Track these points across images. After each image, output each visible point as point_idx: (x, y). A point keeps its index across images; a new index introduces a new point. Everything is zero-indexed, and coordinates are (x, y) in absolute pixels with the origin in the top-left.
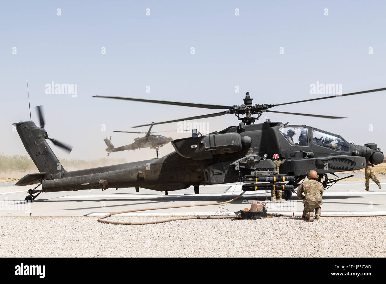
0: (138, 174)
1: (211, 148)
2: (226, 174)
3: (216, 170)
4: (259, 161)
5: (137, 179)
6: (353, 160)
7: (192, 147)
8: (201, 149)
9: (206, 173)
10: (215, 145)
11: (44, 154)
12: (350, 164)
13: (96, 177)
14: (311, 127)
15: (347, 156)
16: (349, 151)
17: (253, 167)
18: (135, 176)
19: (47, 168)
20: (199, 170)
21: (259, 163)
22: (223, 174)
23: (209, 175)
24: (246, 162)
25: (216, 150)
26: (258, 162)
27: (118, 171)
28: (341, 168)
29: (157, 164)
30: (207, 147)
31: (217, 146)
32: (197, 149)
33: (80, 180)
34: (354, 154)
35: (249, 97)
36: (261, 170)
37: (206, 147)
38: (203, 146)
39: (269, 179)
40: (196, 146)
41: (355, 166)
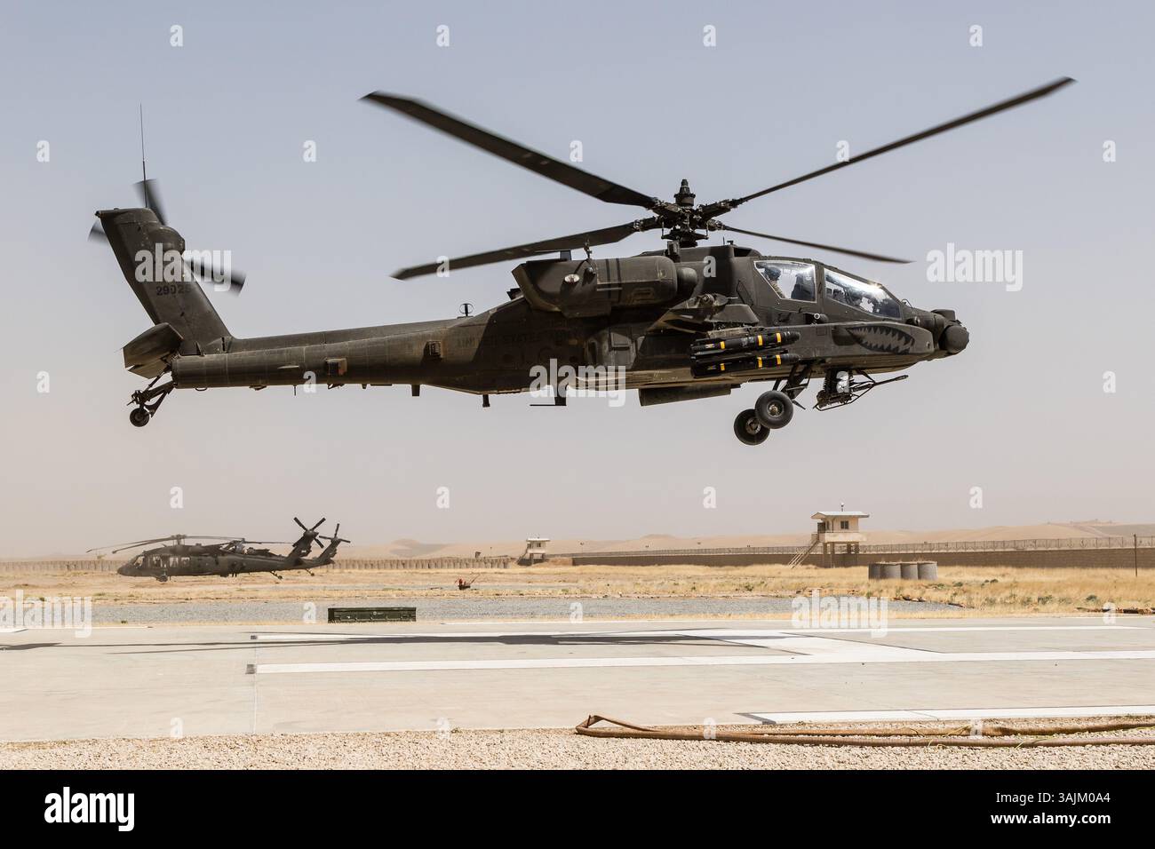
0: (427, 346)
1: (609, 286)
2: (639, 348)
3: (616, 335)
4: (724, 305)
5: (421, 358)
6: (909, 333)
7: (567, 279)
8: (588, 286)
9: (592, 347)
10: (619, 279)
11: (180, 292)
12: (903, 340)
13: (319, 351)
14: (822, 264)
15: (896, 323)
16: (899, 317)
17: (710, 319)
18: (418, 351)
19: (187, 327)
20: (574, 342)
21: (724, 311)
22: (633, 348)
23: (600, 351)
24: (696, 307)
25: (620, 291)
26: (721, 308)
27: (374, 339)
28: (885, 348)
29: (474, 325)
30: (601, 281)
31: (624, 282)
32: (579, 285)
33: (276, 357)
34: (910, 322)
35: (688, 189)
36: (728, 325)
37: (599, 283)
38: (592, 279)
39: (749, 341)
40: (577, 278)
41: (912, 344)
